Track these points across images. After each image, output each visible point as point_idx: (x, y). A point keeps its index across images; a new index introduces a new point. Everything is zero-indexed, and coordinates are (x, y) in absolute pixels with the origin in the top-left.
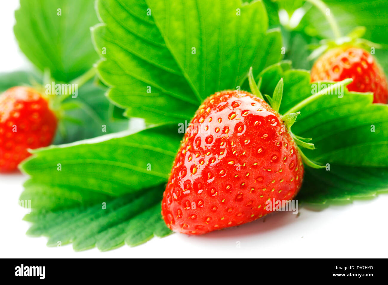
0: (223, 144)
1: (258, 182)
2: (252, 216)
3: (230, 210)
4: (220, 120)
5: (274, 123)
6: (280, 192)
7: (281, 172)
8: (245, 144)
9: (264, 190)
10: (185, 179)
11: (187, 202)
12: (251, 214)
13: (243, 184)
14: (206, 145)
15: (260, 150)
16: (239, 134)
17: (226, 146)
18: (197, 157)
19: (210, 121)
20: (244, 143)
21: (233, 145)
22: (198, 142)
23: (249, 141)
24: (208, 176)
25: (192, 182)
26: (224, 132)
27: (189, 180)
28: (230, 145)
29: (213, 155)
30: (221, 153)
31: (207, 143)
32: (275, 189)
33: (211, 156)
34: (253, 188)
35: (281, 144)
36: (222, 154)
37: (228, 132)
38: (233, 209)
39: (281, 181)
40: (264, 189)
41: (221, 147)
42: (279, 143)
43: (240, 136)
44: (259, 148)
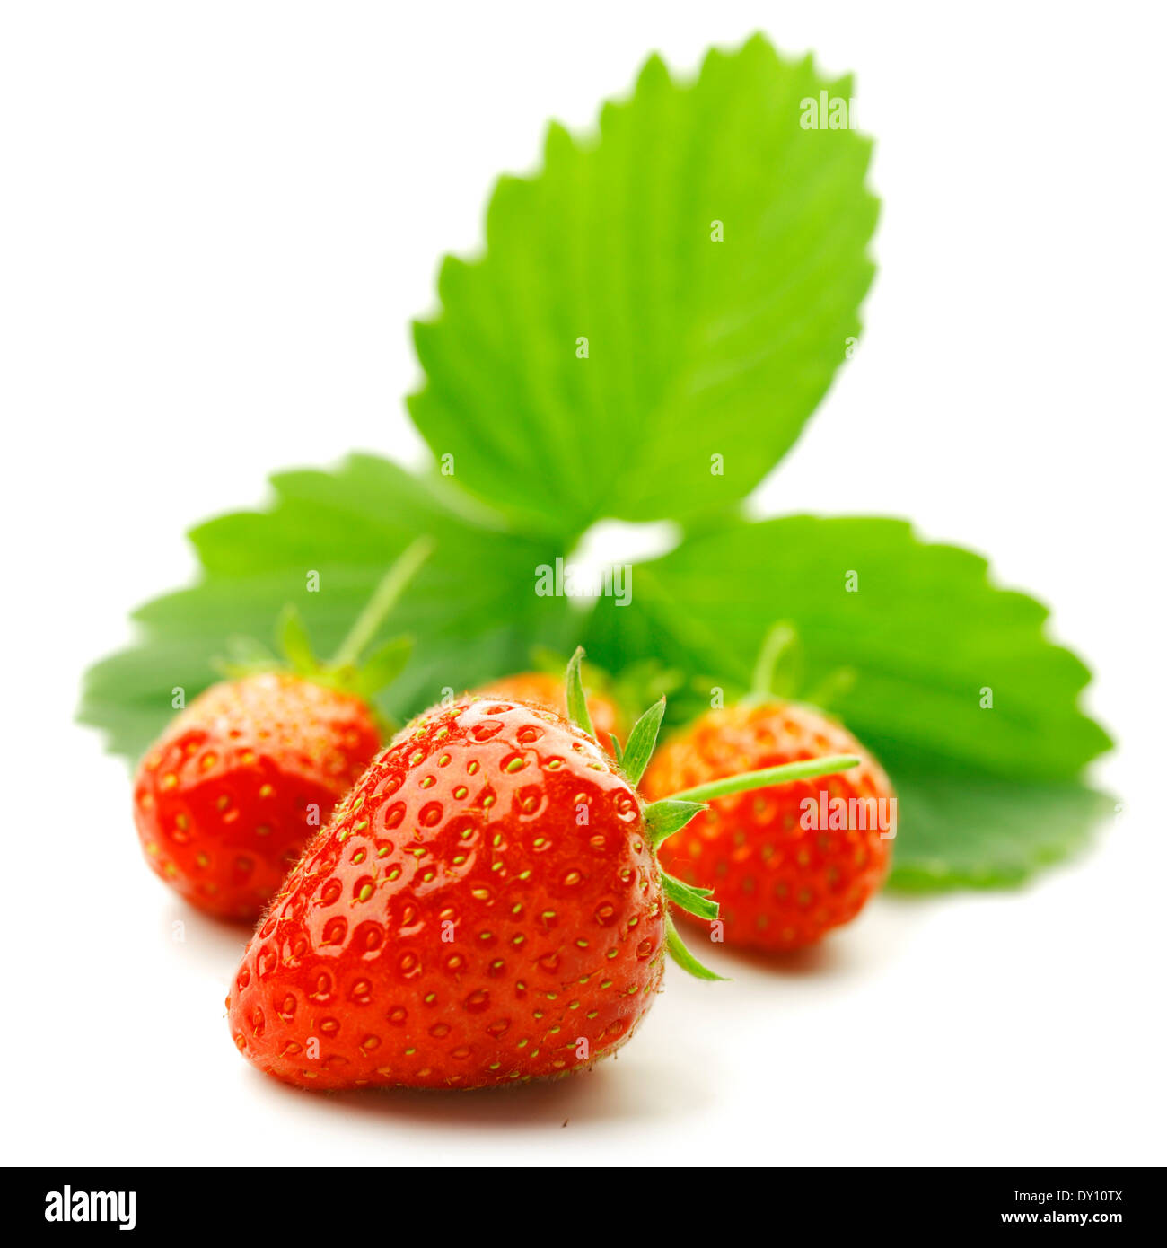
0: (469, 837)
1: (543, 968)
2: (494, 1067)
3: (440, 1031)
4: (474, 765)
5: (624, 813)
6: (591, 1016)
7: (612, 956)
8: (537, 850)
9: (551, 998)
10: (333, 911)
11: (322, 978)
12: (493, 1062)
13: (498, 965)
14: (419, 827)
15: (572, 878)
16: (523, 818)
17: (478, 842)
18: (382, 857)
19: (444, 765)
20: (533, 847)
21: (500, 845)
22: (395, 813)
23: (548, 844)
24: (405, 916)
25: (353, 924)
26: (479, 802)
27: (343, 918)
28: (489, 843)
29: (433, 860)
30: (457, 860)
31: (422, 824)
32: (580, 1003)
33: (427, 861)
34: (523, 983)
35: (632, 876)
36: (460, 864)
37: (491, 805)
38: (449, 1029)
39: (605, 986)
40: (553, 995)
41: (462, 844)
42: (628, 872)
43: (524, 824)
44: (571, 871)
